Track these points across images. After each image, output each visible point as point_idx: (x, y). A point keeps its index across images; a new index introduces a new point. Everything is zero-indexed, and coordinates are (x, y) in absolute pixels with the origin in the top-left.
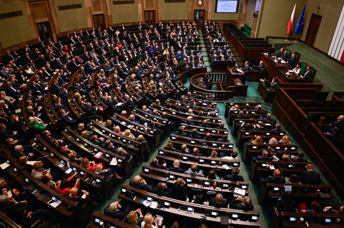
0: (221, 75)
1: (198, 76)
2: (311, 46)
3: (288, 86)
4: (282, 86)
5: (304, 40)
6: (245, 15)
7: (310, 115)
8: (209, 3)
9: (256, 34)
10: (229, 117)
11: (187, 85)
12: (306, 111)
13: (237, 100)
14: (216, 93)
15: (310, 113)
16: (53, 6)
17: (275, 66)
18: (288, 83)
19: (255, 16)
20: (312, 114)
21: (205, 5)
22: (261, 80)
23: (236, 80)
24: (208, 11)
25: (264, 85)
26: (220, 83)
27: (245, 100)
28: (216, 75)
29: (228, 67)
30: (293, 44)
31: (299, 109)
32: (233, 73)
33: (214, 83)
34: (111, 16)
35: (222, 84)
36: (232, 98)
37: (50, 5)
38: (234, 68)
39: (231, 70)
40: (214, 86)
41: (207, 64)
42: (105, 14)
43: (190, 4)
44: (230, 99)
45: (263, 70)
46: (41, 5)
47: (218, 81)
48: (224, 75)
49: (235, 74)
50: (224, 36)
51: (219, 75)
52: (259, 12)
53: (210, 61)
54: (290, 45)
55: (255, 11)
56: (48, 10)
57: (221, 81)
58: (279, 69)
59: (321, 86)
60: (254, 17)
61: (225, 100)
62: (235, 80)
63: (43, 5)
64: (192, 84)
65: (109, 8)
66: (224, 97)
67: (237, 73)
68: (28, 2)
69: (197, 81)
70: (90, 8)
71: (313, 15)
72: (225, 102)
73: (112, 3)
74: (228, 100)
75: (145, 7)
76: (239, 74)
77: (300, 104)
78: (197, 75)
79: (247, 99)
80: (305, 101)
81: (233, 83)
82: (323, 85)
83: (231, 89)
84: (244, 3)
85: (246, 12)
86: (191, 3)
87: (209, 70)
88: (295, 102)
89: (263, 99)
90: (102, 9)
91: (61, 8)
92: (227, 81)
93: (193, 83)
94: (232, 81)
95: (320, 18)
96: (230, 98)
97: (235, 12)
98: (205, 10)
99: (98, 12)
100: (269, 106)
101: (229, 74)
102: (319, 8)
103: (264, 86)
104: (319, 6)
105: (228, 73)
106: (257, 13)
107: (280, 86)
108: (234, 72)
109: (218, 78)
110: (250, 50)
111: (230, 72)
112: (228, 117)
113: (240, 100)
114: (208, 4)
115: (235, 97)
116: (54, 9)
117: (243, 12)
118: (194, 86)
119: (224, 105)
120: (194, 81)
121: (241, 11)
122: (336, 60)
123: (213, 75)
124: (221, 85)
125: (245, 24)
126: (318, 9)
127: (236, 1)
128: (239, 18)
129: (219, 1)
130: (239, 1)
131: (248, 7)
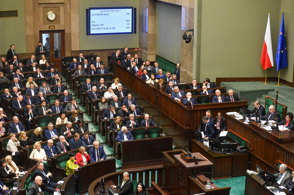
5: (292, 81)
8: (72, 15)
9: (194, 75)
21: (62, 19)
23: (199, 179)
24: (71, 33)
29: (165, 153)
43: (30, 19)
45: (241, 149)
49: (192, 165)
52: (193, 30)
54: (269, 92)
58: (280, 145)
62: (197, 179)
67: (196, 163)
76: (200, 164)
85: (155, 31)
86: (32, 18)
97: (131, 31)
98: (64, 30)
103: (262, 184)
106: (190, 33)
108: (189, 161)
114: (70, 18)
117: (150, 31)
125: (157, 56)
127: (130, 11)
128: (140, 44)
129: (92, 12)
130: (135, 9)
131: (157, 22)
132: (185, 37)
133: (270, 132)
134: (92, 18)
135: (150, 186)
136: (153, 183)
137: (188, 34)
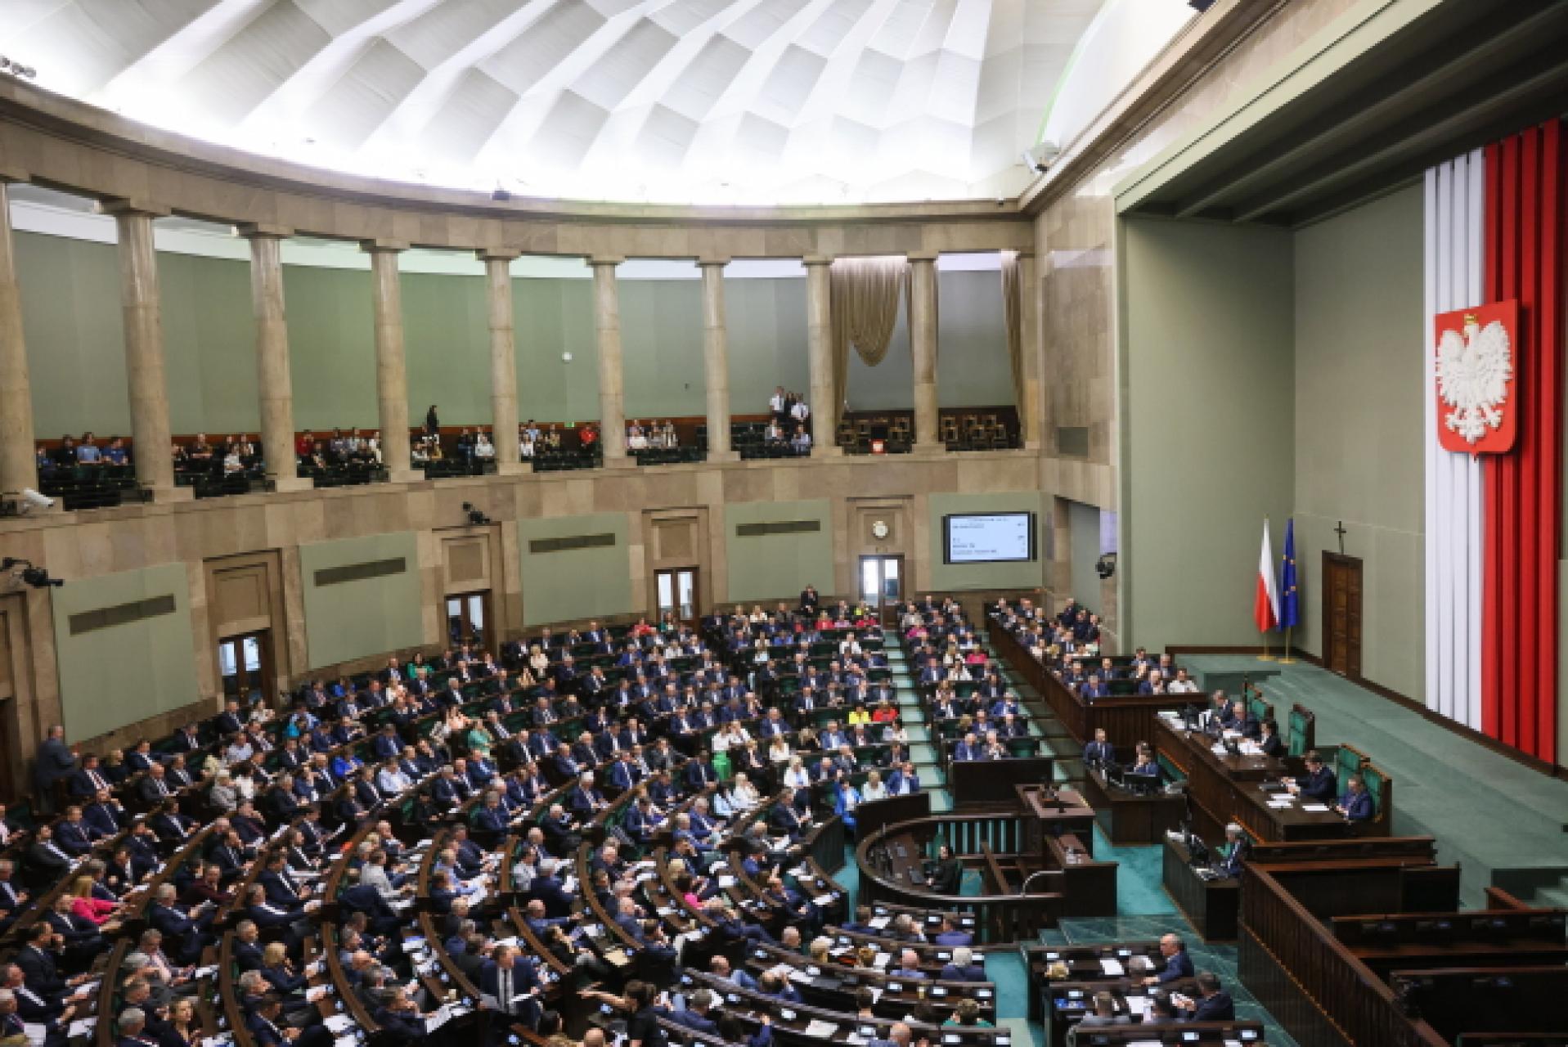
0: (996, 822)
1: (890, 836)
2: (1354, 674)
3: (1286, 854)
4: (1262, 855)
5: (1319, 655)
6: (1067, 566)
7: (1402, 985)
8: (917, 528)
9: (1119, 638)
10: (1047, 1021)
11: (847, 878)
12: (1381, 968)
13: (1076, 935)
14: (977, 907)
15: (1404, 977)
16: (296, 570)
17: (1219, 771)
18: (1283, 843)
19: (1106, 570)
20: (1415, 979)
22: (1171, 834)
23: (1060, 843)
24: (914, 560)
25: (1186, 857)
26: (993, 858)
27: (1113, 931)
28: (971, 824)
29: (1019, 788)
30: (1278, 673)
31: (1352, 959)
32: (1043, 813)
33: (969, 864)
34: (519, 597)
35: (1000, 862)
36: (1054, 925)
37: (285, 566)
38: (1047, 787)
39: (1032, 797)
40: (971, 877)
41: (929, 778)
42: (497, 592)
43: (841, 535)
44: (1046, 935)
46: (250, 571)
47: (982, 852)
48: (1010, 823)
49: (1053, 813)
50: (991, 653)
51: (984, 822)
52: (1115, 554)
53: (940, 763)
54: (1271, 677)
55: (1103, 552)
56: (274, 587)
57: (997, 849)
58: (1235, 784)
59: (1425, 848)
60: (1102, 577)
61: (1023, 937)
62: (1056, 842)
63: (261, 570)
64: (868, 872)
65: (511, 566)
66: (1016, 927)
67: (1061, 811)
68: (206, 560)
69: (886, 855)
70: (437, 571)
71: (1329, 559)
72: (1025, 947)
73: (526, 547)
74: (1035, 937)
75: (657, 556)
76: (1070, 812)
77: (1350, 935)
78: (885, 829)
79: (1121, 929)
80: (1368, 919)
81: (1050, 860)
82: (1434, 841)
83: (1041, 885)
84: (1053, 523)
85: (1068, 556)
86: (844, 533)
87: (939, 802)
88: (1326, 925)
89: (1196, 923)
90: (486, 571)
91: (325, 577)
92: (1024, 848)
93: (873, 866)
94: (1046, 847)
95: (1355, 565)
96: (1046, 926)
97: (1026, 557)
98: (903, 557)
99: (467, 582)
100: (1225, 953)
101: (1028, 817)
102: (1341, 531)
103: (1186, 861)
104: (1340, 523)
105: (1024, 814)
106: (1111, 559)
107: (1249, 859)
108: (1047, 805)
109: (984, 837)
110: (1108, 709)
111: (1031, 808)
112: (1042, 1023)
113: (1089, 936)
114: (913, 533)
115: (1065, 923)
116: (297, 582)
117: (1059, 555)
118: (878, 880)
119: (1022, 960)
120: (873, 859)
121: (1049, 554)
122: (1464, 731)
123: (959, 824)
124: (997, 870)
125: (1071, 603)
126: (1338, 535)
127: (1024, 519)
128: (1044, 579)
129: (953, 522)
130: (1034, 516)
131: (1072, 538)
132: (1100, 567)
133: (1222, 759)
134: (954, 533)
135: (978, 849)
136: (984, 844)
137: (1106, 561)
